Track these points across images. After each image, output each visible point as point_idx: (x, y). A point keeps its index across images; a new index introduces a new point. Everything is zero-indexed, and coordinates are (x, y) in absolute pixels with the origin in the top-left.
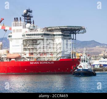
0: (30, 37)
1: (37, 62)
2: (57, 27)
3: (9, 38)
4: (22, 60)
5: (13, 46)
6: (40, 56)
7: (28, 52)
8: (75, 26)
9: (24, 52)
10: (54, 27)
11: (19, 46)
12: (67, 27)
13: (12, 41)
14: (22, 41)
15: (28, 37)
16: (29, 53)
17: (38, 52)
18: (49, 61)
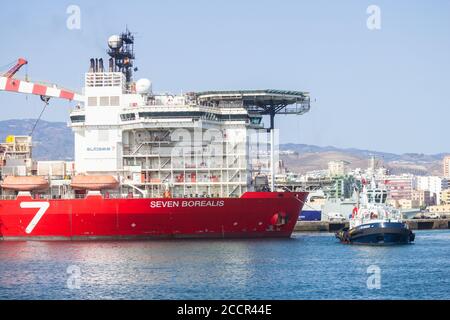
0: (154, 121)
1: (173, 200)
2: (233, 92)
3: (73, 124)
4: (124, 195)
5: (88, 149)
6: (179, 181)
7: (139, 169)
8: (287, 90)
9: (126, 168)
10: (222, 93)
11: (109, 149)
12: (266, 92)
13: (86, 132)
14: (121, 134)
15: (146, 121)
16: (144, 173)
17: (171, 169)
18: (211, 200)
